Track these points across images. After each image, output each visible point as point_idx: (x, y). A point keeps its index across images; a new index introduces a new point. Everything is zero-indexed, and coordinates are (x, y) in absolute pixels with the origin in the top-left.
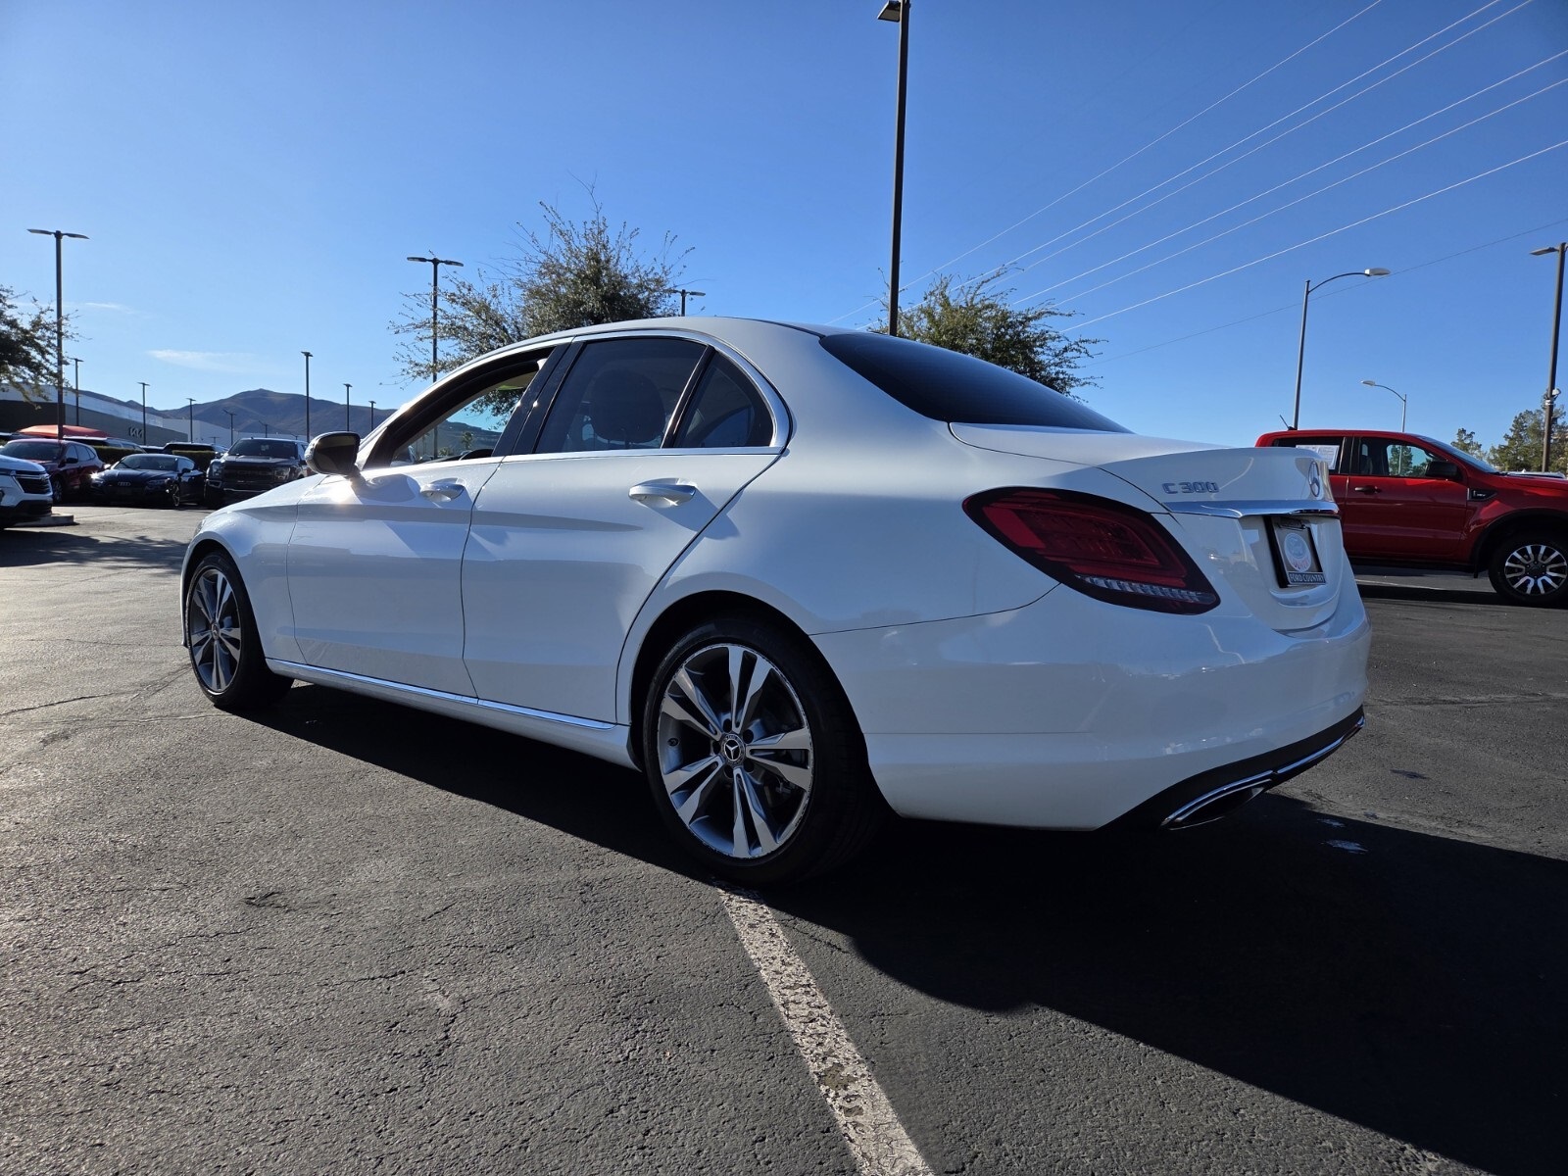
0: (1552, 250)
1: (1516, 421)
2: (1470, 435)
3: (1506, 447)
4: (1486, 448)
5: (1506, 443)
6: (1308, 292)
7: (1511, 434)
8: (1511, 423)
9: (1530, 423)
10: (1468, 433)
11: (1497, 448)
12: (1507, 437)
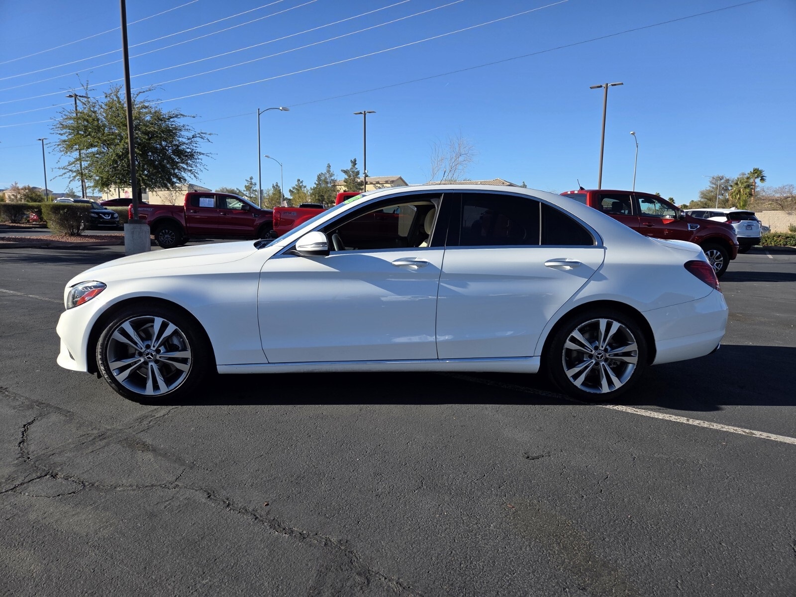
0: (361, 113)
1: (318, 177)
2: (302, 182)
3: (316, 188)
4: (308, 188)
5: (315, 186)
6: (259, 114)
7: (317, 183)
8: (316, 178)
9: (323, 178)
10: (301, 181)
11: (312, 188)
12: (315, 183)
